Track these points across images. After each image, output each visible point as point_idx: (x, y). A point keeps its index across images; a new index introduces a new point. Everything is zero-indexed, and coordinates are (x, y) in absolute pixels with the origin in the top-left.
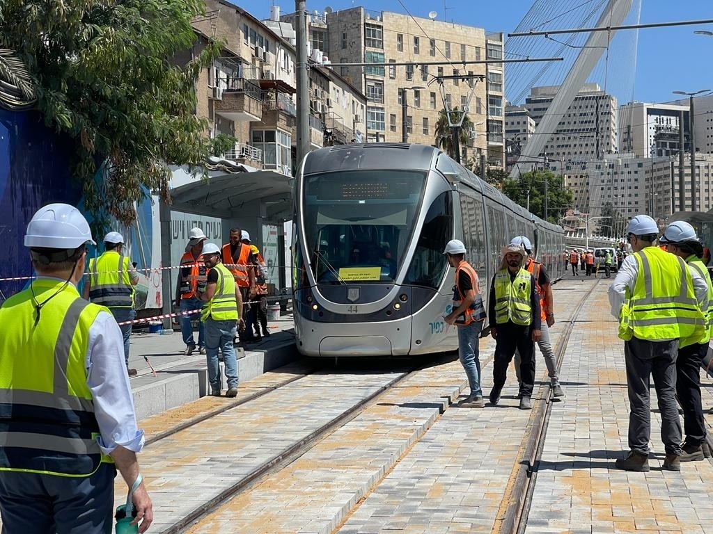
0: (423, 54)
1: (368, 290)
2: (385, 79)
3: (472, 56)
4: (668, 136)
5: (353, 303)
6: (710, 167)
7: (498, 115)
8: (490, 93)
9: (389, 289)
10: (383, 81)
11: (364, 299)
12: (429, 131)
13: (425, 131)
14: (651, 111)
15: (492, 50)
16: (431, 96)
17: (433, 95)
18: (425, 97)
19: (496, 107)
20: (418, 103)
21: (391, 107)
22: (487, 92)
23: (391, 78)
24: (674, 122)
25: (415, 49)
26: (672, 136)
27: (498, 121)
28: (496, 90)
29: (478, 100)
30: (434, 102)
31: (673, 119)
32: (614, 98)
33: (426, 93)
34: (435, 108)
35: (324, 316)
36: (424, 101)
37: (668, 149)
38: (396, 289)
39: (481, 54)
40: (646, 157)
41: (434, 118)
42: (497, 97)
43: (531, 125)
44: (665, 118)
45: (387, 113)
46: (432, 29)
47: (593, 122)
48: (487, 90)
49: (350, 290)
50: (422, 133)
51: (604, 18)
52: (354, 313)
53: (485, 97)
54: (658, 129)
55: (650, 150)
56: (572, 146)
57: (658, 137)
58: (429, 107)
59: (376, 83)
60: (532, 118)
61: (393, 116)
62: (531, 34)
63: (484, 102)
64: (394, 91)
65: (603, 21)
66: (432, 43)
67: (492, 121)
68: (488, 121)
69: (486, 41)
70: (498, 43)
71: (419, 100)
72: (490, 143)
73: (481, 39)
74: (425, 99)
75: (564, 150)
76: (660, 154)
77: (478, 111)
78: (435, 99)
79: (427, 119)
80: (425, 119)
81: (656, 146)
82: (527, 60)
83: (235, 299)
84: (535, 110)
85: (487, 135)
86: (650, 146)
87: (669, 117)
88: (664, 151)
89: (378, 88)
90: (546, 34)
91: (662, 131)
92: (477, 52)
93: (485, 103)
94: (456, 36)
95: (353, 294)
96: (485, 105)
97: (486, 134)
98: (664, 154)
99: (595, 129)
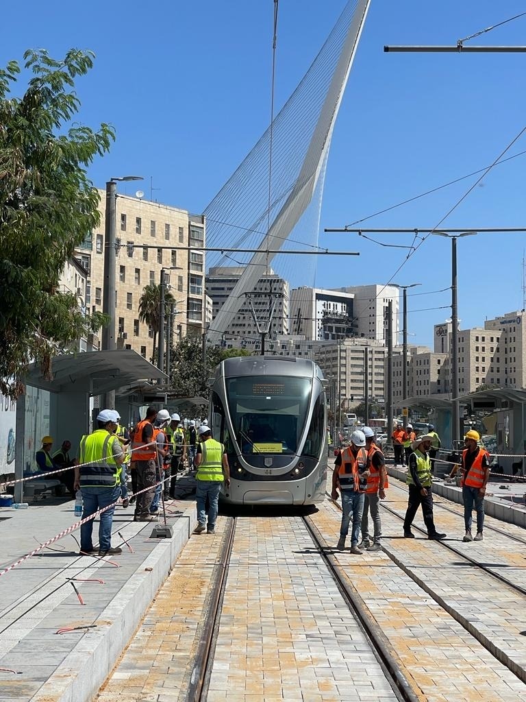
0: (130, 231)
1: (278, 459)
2: (92, 253)
3: (176, 235)
4: (334, 320)
5: (268, 467)
6: (374, 352)
7: (198, 293)
8: (192, 272)
9: (292, 459)
10: (90, 255)
11: (276, 465)
12: (133, 306)
13: (129, 306)
14: (319, 297)
15: (194, 231)
16: (136, 272)
17: (138, 271)
18: (130, 273)
19: (197, 286)
20: (123, 278)
21: (97, 281)
22: (189, 271)
23: (98, 252)
24: (340, 308)
25: (122, 225)
26: (337, 321)
27: (198, 300)
28: (197, 270)
29: (180, 278)
30: (138, 278)
31: (339, 305)
32: (286, 282)
33: (131, 270)
34: (139, 283)
35: (247, 477)
36: (129, 277)
37: (334, 333)
38: (297, 459)
39: (184, 235)
40: (314, 339)
41: (139, 293)
42: (198, 276)
43: (209, 303)
44: (332, 303)
45: (93, 286)
46: (138, 208)
47: (266, 303)
48: (189, 269)
49: (266, 459)
50: (126, 307)
51: (289, 205)
52: (269, 474)
53: (187, 276)
54: (325, 313)
55: (317, 333)
56: (247, 325)
57: (325, 321)
58: (134, 282)
59: (83, 257)
60: (210, 297)
61: (99, 289)
62: (346, 230)
63: (185, 281)
64: (100, 265)
65: (288, 206)
66: (138, 221)
67: (193, 299)
68: (188, 299)
69: (189, 222)
70: (201, 225)
71: (124, 275)
72: (190, 321)
73: (184, 220)
74: (130, 275)
75: (238, 329)
76: (326, 337)
77: (180, 289)
78: (139, 274)
79: (131, 294)
80: (130, 294)
81: (323, 329)
82: (327, 253)
83: (221, 466)
84: (213, 289)
85: (188, 313)
86: (318, 330)
87: (335, 303)
88: (330, 335)
89: (85, 262)
90: (360, 232)
91: (329, 316)
92: (180, 233)
93: (187, 281)
94: (161, 216)
95: (269, 462)
96: (187, 283)
97: (186, 311)
98: (330, 338)
99: (268, 311)
